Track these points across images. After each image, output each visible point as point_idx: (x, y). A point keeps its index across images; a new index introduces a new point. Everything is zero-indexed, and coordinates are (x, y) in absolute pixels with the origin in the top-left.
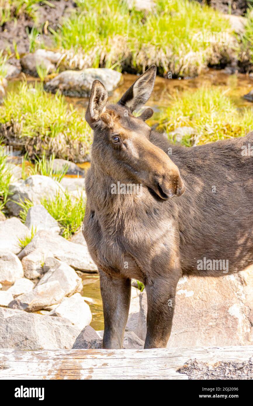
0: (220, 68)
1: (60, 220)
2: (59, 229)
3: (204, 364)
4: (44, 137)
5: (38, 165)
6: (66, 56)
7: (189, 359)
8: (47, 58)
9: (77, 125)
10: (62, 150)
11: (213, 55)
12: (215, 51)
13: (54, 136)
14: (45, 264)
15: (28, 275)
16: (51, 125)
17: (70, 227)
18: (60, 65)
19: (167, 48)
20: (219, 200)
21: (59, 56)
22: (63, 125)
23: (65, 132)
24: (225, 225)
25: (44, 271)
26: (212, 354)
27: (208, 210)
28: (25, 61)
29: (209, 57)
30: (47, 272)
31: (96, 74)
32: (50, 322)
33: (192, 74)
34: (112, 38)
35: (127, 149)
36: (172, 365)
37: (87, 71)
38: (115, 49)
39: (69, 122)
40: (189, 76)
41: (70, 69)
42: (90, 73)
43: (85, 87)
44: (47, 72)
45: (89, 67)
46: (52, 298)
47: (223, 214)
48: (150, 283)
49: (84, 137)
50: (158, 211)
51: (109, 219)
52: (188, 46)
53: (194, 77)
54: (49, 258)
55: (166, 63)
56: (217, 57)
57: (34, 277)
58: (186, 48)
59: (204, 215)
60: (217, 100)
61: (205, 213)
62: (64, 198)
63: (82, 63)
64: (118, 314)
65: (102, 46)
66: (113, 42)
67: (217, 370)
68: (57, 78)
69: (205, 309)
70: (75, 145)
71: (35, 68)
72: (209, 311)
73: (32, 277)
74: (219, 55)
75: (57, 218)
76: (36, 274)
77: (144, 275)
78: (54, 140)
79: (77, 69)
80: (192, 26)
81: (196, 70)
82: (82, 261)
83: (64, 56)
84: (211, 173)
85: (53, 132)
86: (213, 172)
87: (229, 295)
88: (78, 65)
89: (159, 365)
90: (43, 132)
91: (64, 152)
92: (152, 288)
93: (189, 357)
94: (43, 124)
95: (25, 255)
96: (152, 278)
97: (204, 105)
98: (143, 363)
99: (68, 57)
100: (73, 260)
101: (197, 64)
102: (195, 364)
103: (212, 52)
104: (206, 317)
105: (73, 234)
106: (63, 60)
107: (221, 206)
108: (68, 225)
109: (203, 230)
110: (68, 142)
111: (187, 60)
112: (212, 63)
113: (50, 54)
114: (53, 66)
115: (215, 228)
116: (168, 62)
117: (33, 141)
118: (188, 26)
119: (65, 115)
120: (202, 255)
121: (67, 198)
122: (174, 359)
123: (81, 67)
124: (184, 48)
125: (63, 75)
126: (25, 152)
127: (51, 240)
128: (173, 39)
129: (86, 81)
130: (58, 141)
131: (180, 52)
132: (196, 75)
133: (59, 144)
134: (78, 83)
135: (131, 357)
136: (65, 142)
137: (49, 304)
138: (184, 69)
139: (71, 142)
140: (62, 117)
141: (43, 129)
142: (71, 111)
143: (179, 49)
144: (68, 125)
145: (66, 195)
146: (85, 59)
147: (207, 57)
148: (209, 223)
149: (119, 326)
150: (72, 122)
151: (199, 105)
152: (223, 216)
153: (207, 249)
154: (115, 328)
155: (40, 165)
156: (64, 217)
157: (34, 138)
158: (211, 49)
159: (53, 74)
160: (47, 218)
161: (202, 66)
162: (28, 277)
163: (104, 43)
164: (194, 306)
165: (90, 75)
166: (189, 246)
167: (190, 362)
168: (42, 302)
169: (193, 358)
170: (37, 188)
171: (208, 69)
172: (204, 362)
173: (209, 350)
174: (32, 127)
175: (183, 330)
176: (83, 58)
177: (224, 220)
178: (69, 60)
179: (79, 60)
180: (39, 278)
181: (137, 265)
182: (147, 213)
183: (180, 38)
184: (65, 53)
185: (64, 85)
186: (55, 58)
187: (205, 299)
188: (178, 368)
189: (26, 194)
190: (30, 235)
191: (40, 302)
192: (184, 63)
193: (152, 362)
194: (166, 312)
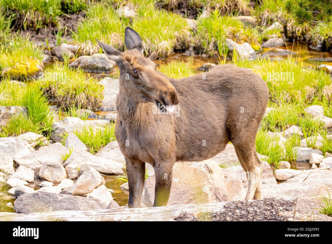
0: (182, 52)
1: (87, 143)
2: (87, 149)
3: (192, 214)
4: (72, 95)
5: (70, 111)
6: (81, 47)
7: (182, 211)
8: (69, 49)
9: (93, 87)
10: (84, 103)
11: (177, 43)
12: (178, 41)
13: (78, 94)
14: (80, 169)
15: (69, 177)
16: (76, 88)
17: (94, 147)
18: (77, 53)
19: (147, 39)
20: (200, 112)
21: (76, 47)
22: (84, 87)
23: (85, 91)
24: (204, 127)
25: (80, 174)
26: (196, 208)
27: (193, 119)
28: (54, 51)
29: (174, 45)
30: (81, 174)
31: (101, 57)
32: (88, 201)
33: (164, 56)
34: (110, 34)
35: (142, 77)
36: (170, 216)
37: (96, 55)
38: (113, 42)
39: (87, 85)
40: (162, 57)
41: (84, 55)
42: (98, 56)
43: (95, 65)
44: (69, 57)
45: (96, 53)
46: (86, 189)
47: (203, 120)
48: (157, 165)
49: (98, 95)
50: (162, 120)
51: (132, 125)
52: (161, 37)
53: (166, 58)
54: (83, 165)
55: (146, 48)
56: (180, 45)
57: (73, 178)
58: (160, 39)
59: (190, 122)
60: (183, 69)
61: (192, 121)
62: (89, 130)
63: (92, 51)
64: (138, 186)
65: (104, 40)
66: (112, 37)
67: (200, 218)
68: (77, 60)
69: (186, 189)
70: (92, 100)
71: (61, 55)
72: (189, 190)
73: (72, 178)
74: (180, 43)
75: (85, 142)
76: (75, 175)
77: (153, 160)
78: (78, 97)
79: (89, 55)
80: (163, 25)
81: (167, 53)
82: (104, 167)
83: (80, 47)
84: (194, 95)
85: (78, 92)
86: (195, 94)
87: (202, 179)
88: (89, 52)
89: (163, 216)
90: (71, 92)
91: (85, 105)
92: (159, 168)
93: (181, 210)
94: (71, 87)
95: (67, 165)
96: (159, 162)
97: (174, 72)
98: (152, 215)
99: (82, 48)
100: (98, 167)
101: (167, 49)
102: (186, 215)
103: (176, 41)
104: (187, 194)
105: (96, 152)
106: (79, 50)
107: (201, 115)
108: (93, 147)
109: (190, 131)
110: (87, 98)
111: (160, 47)
112: (177, 48)
113: (70, 46)
114: (72, 54)
115: (198, 130)
116: (148, 48)
117: (65, 98)
118: (160, 25)
119: (85, 81)
120: (189, 147)
121: (91, 130)
122: (172, 212)
123: (91, 54)
124: (158, 39)
125: (80, 58)
126: (60, 106)
127: (83, 155)
128: (150, 34)
129: (95, 62)
130: (81, 97)
131: (156, 42)
132: (166, 57)
133: (81, 99)
134: (90, 63)
135: (145, 212)
136: (86, 99)
137: (85, 193)
138: (159, 53)
139: (90, 98)
140: (83, 83)
141: (71, 90)
142: (89, 78)
143: (155, 40)
144: (87, 87)
145: (90, 128)
146: (94, 49)
147: (173, 45)
148: (194, 127)
149: (139, 194)
150: (90, 85)
151: (171, 73)
152: (202, 122)
153: (193, 143)
154: (136, 195)
155: (72, 110)
156: (90, 141)
157: (65, 96)
158: (176, 40)
159: (74, 59)
160: (79, 142)
161: (170, 51)
162: (70, 178)
163: (106, 37)
164: (179, 187)
165: (98, 58)
166: (181, 142)
167: (182, 213)
168: (80, 192)
169: (184, 211)
170: (70, 124)
171: (174, 53)
172: (191, 213)
173: (194, 206)
174: (64, 89)
175: (173, 203)
176: (92, 48)
177: (204, 124)
178: (83, 50)
179: (90, 49)
180: (76, 178)
181: (149, 155)
182: (155, 120)
183: (155, 33)
184: (80, 45)
185: (81, 65)
186: (74, 48)
187: (186, 182)
188: (175, 218)
189: (64, 129)
190: (69, 152)
191: (79, 192)
192: (159, 49)
193: (158, 214)
194: (167, 183)
